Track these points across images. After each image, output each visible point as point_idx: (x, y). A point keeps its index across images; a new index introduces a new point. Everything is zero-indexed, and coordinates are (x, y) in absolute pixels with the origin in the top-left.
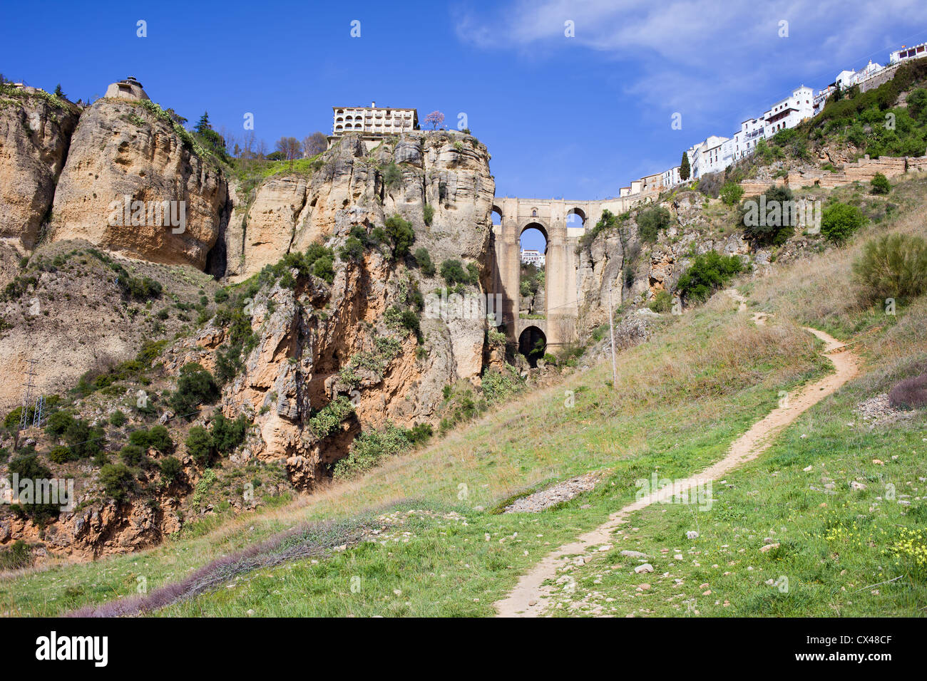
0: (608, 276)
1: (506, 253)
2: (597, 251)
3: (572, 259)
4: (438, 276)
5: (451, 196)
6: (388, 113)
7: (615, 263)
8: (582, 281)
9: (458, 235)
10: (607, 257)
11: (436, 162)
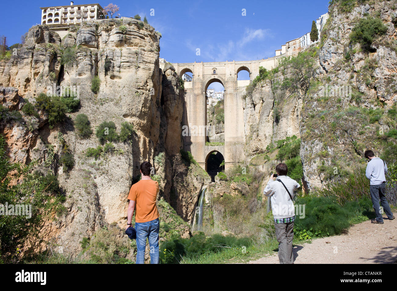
0: (263, 115)
1: (195, 101)
2: (256, 97)
3: (241, 102)
4: (94, 136)
5: (117, 69)
6: (79, 8)
7: (267, 105)
8: (248, 118)
9: (121, 99)
10: (263, 101)
11: (107, 43)
